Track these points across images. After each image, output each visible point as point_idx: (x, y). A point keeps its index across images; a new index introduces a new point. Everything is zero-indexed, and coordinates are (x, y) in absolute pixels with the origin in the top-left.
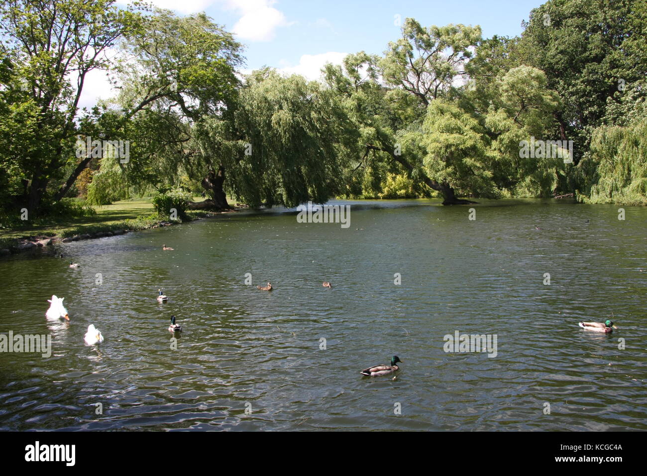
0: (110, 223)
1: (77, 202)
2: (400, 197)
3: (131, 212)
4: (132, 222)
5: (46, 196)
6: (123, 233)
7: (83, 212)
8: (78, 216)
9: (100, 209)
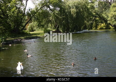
0: (34, 36)
1: (26, 31)
2: (104, 29)
3: (38, 33)
4: (38, 36)
5: (19, 30)
6: (37, 38)
7: (27, 33)
8: (27, 34)
9: (31, 33)
